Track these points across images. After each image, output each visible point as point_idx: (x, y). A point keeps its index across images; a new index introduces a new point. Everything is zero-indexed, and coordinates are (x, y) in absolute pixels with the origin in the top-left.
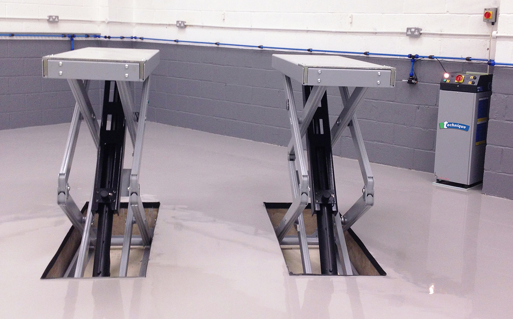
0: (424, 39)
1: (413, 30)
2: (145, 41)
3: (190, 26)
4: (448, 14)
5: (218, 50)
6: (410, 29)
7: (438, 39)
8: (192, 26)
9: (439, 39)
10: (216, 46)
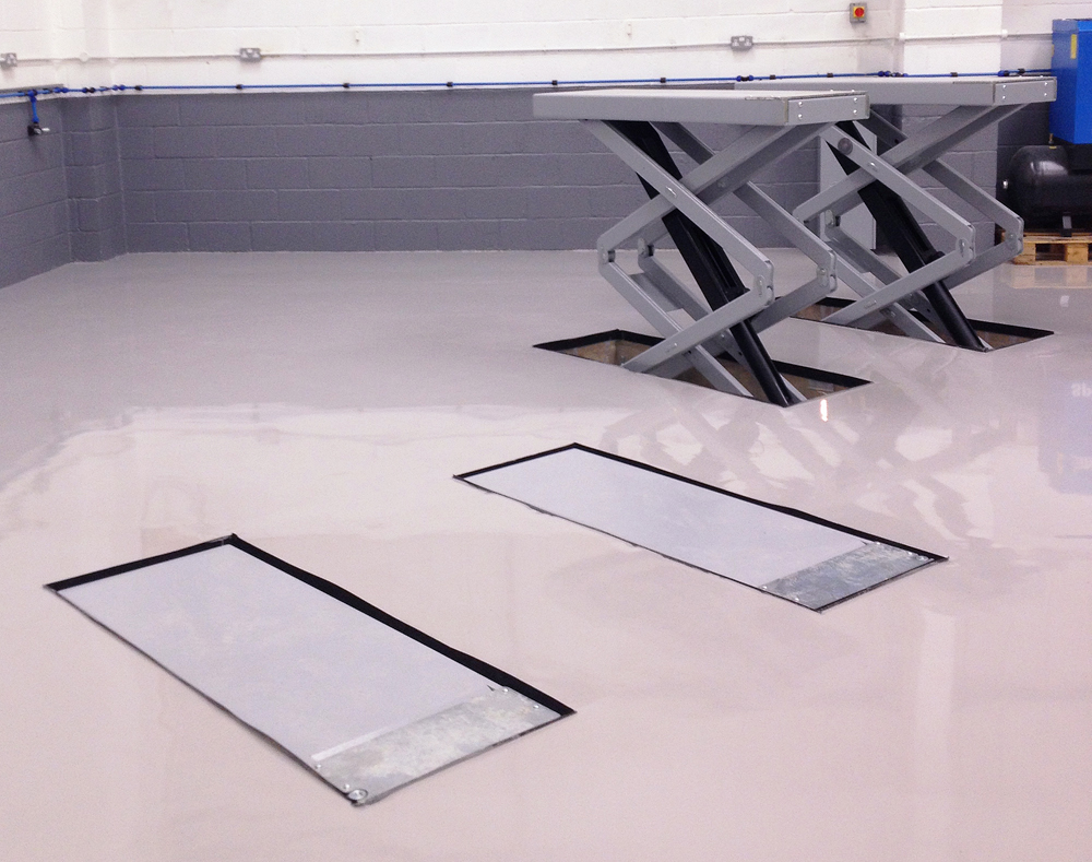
0: (758, 52)
1: (742, 39)
2: (145, 92)
3: (272, 56)
4: (792, 14)
5: (347, 96)
6: (737, 38)
7: (778, 51)
8: (278, 56)
9: (782, 50)
10: (343, 89)
